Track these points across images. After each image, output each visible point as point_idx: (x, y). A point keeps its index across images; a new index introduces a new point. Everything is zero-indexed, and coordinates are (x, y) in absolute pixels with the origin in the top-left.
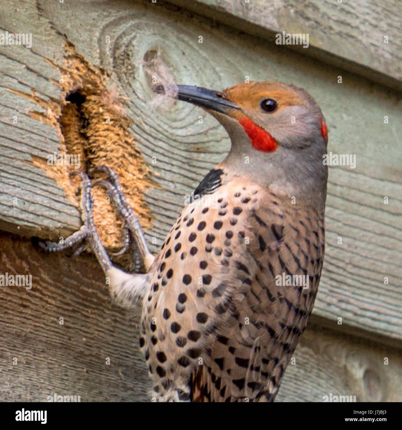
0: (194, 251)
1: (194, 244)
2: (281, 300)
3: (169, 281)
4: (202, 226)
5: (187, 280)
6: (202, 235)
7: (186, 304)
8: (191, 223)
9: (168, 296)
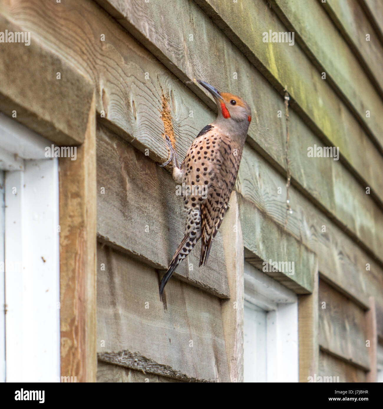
0: (199, 158)
2: (230, 173)
5: (198, 170)
8: (197, 147)
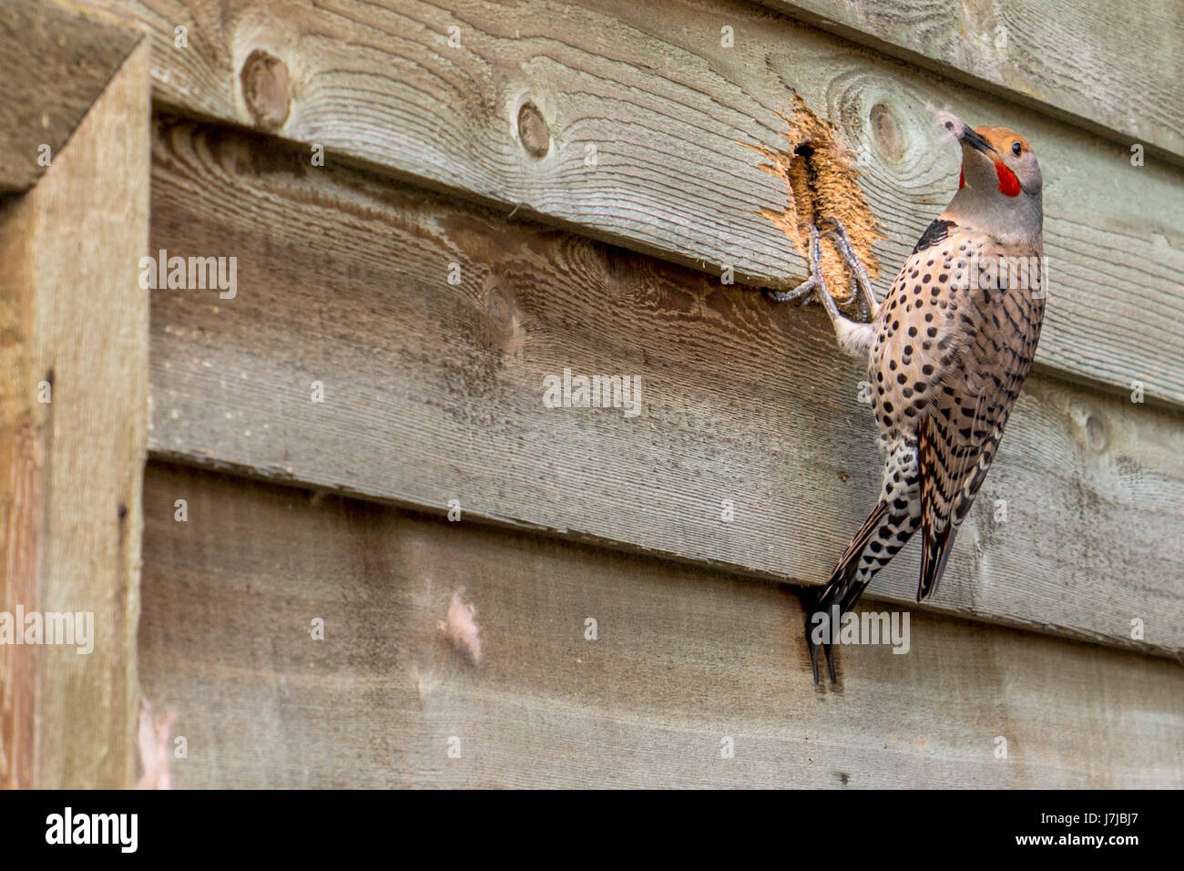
0: (919, 304)
1: (919, 296)
3: (894, 332)
4: (927, 279)
5: (913, 332)
6: (927, 288)
7: (912, 356)
8: (915, 275)
9: (894, 347)
